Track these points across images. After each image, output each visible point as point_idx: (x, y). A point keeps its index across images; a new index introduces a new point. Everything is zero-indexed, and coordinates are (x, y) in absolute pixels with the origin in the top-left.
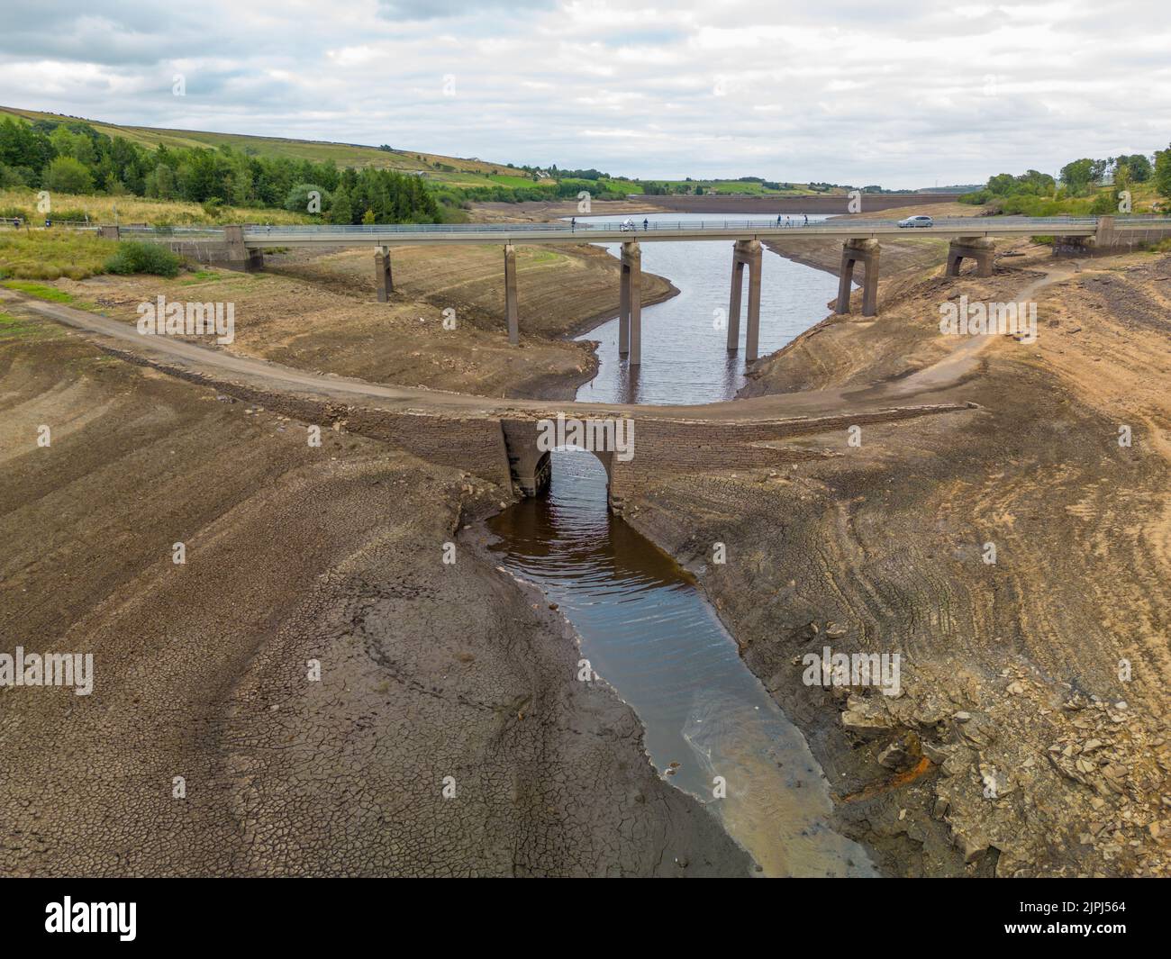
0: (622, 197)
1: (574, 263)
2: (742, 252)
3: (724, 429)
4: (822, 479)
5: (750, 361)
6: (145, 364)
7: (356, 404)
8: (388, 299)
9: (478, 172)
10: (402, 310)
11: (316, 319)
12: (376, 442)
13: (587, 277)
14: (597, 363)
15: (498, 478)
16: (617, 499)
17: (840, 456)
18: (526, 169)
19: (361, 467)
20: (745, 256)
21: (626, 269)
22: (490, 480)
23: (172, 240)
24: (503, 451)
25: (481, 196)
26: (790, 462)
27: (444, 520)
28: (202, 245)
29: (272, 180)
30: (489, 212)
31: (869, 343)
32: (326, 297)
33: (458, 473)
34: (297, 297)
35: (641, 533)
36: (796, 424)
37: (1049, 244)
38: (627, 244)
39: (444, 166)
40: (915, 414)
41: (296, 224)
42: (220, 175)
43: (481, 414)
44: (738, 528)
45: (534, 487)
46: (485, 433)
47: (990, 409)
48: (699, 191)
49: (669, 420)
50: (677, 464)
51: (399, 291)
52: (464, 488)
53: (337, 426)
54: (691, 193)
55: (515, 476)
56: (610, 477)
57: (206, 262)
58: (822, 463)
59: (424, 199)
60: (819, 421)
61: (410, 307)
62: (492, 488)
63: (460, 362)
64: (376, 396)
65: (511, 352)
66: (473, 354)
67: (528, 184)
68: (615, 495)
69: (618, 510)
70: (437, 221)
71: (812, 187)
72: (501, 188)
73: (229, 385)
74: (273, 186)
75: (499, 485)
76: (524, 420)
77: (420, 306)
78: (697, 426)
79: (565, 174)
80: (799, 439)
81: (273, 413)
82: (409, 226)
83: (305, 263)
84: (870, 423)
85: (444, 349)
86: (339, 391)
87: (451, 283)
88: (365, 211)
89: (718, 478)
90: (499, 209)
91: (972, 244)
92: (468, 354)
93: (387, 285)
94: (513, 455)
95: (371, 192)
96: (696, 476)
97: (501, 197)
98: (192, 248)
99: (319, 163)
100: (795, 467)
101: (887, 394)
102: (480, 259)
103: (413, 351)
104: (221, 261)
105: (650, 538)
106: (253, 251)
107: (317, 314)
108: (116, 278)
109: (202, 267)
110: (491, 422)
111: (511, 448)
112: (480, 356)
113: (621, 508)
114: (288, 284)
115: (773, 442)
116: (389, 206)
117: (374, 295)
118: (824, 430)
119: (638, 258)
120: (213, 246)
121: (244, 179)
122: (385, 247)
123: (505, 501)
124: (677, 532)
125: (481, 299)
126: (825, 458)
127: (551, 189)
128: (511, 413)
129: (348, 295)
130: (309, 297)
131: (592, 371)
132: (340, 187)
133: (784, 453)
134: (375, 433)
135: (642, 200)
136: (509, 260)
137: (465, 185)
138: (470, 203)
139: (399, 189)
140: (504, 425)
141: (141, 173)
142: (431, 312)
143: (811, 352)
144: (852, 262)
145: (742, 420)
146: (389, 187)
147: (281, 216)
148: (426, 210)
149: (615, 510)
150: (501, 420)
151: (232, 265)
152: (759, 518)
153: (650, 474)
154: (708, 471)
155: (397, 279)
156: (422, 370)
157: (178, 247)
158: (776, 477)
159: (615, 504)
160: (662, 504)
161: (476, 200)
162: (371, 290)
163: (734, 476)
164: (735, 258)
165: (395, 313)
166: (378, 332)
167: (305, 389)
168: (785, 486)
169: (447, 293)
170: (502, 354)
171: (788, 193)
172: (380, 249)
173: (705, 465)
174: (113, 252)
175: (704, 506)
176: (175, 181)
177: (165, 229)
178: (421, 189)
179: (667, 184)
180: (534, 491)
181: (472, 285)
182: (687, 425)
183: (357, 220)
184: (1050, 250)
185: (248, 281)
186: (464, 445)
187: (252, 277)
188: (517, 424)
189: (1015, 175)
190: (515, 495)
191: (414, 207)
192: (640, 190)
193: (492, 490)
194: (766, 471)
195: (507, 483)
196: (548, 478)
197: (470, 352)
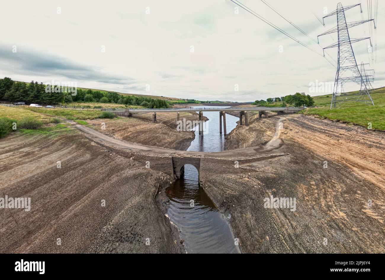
0: (198, 103)
1: (190, 114)
2: (221, 113)
3: (229, 161)
4: (258, 179)
5: (225, 135)
6: (93, 141)
7: (137, 152)
8: (154, 123)
9: (176, 100)
10: (157, 125)
11: (138, 128)
12: (140, 163)
13: (193, 117)
14: (195, 136)
15: (170, 174)
16: (201, 182)
17: (261, 171)
18: (183, 99)
19: (134, 172)
20: (222, 114)
21: (200, 116)
22: (168, 174)
23: (115, 111)
24: (172, 166)
25: (176, 103)
26: (248, 172)
27: (153, 192)
28: (120, 112)
29: (140, 101)
30: (177, 106)
31: (251, 133)
32: (142, 122)
33: (160, 172)
34: (136, 122)
35: (208, 196)
36: (247, 160)
37: (276, 112)
38: (200, 112)
39: (171, 99)
40: (275, 156)
41: (141, 108)
42: (130, 100)
43: (167, 155)
44: (238, 197)
45: (179, 176)
46: (168, 161)
47: (293, 155)
48: (210, 103)
49: (214, 158)
50: (217, 171)
51: (157, 121)
52: (161, 178)
53: (131, 159)
54: (208, 103)
55: (175, 172)
56: (199, 173)
57: (120, 115)
58: (256, 173)
59: (165, 104)
60: (252, 159)
61: (159, 124)
62: (168, 177)
63: (166, 137)
64: (142, 150)
65: (178, 134)
66: (170, 135)
67: (183, 102)
68: (201, 180)
69: (202, 185)
70: (167, 108)
71: (227, 102)
72: (179, 102)
73: (109, 147)
74: (139, 102)
75: (170, 176)
76: (178, 157)
77: (161, 124)
78: (221, 160)
79: (189, 100)
80: (248, 164)
81: (117, 155)
82: (161, 109)
83: (140, 115)
84: (265, 159)
85: (164, 133)
86: (134, 148)
87: (168, 119)
88: (154, 106)
89: (229, 177)
90: (178, 105)
91: (264, 112)
92: (168, 135)
93: (155, 120)
94: (175, 166)
95: (156, 103)
96: (222, 175)
97: (179, 103)
98: (118, 113)
99: (148, 98)
100: (249, 174)
101: (265, 150)
102: (174, 114)
103: (157, 134)
104: (123, 115)
105: (212, 198)
106: (130, 113)
107: (139, 126)
108: (100, 119)
109: (119, 116)
110: (170, 158)
111: (174, 164)
112: (171, 135)
113: (202, 184)
114: (135, 120)
115: (242, 165)
116: (158, 105)
117: (152, 122)
118: (254, 161)
119: (202, 114)
120: (122, 112)
121: (134, 100)
122: (155, 113)
123: (172, 181)
124: (219, 197)
125: (173, 122)
126: (257, 171)
127: (187, 102)
128: (175, 155)
129: (147, 122)
130: (139, 122)
131: (194, 138)
132: (150, 102)
133: (246, 169)
134: (140, 161)
135: (201, 104)
136: (178, 115)
137: (173, 102)
138: (174, 104)
139: (161, 102)
140: (173, 159)
141: (118, 100)
142: (162, 125)
143: (238, 134)
144: (242, 115)
145: (233, 158)
146: (159, 102)
147: (139, 107)
148: (165, 106)
149: (201, 185)
150: (172, 157)
151: (125, 116)
152: (244, 194)
153: (210, 174)
154: (225, 174)
155: (157, 118)
156: (158, 139)
157: (116, 113)
158: (245, 177)
159: (201, 183)
160: (214, 185)
161: (175, 104)
162: (152, 121)
163: (233, 176)
164: (220, 114)
165: (155, 126)
166: (150, 130)
167: (126, 148)
168: (248, 181)
169: (167, 121)
170: (176, 134)
171: (223, 103)
172: (154, 113)
173: (224, 172)
174: (101, 114)
175: (226, 187)
176: (123, 101)
177: (114, 109)
178: (165, 102)
179: (204, 102)
180: (179, 177)
181: (171, 119)
182: (218, 160)
183: (152, 108)
184: (277, 113)
185: (127, 119)
186: (162, 164)
187: (128, 118)
188: (176, 158)
189: (259, 100)
190: (175, 178)
191: (163, 105)
192: (201, 102)
193: (168, 178)
194: (241, 174)
195: (172, 175)
196: (183, 172)
197: (169, 134)
